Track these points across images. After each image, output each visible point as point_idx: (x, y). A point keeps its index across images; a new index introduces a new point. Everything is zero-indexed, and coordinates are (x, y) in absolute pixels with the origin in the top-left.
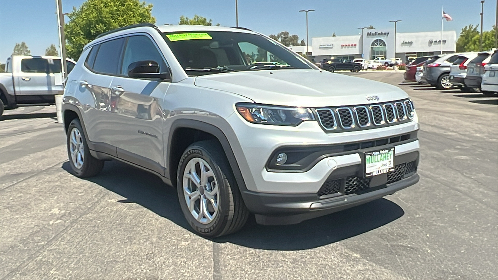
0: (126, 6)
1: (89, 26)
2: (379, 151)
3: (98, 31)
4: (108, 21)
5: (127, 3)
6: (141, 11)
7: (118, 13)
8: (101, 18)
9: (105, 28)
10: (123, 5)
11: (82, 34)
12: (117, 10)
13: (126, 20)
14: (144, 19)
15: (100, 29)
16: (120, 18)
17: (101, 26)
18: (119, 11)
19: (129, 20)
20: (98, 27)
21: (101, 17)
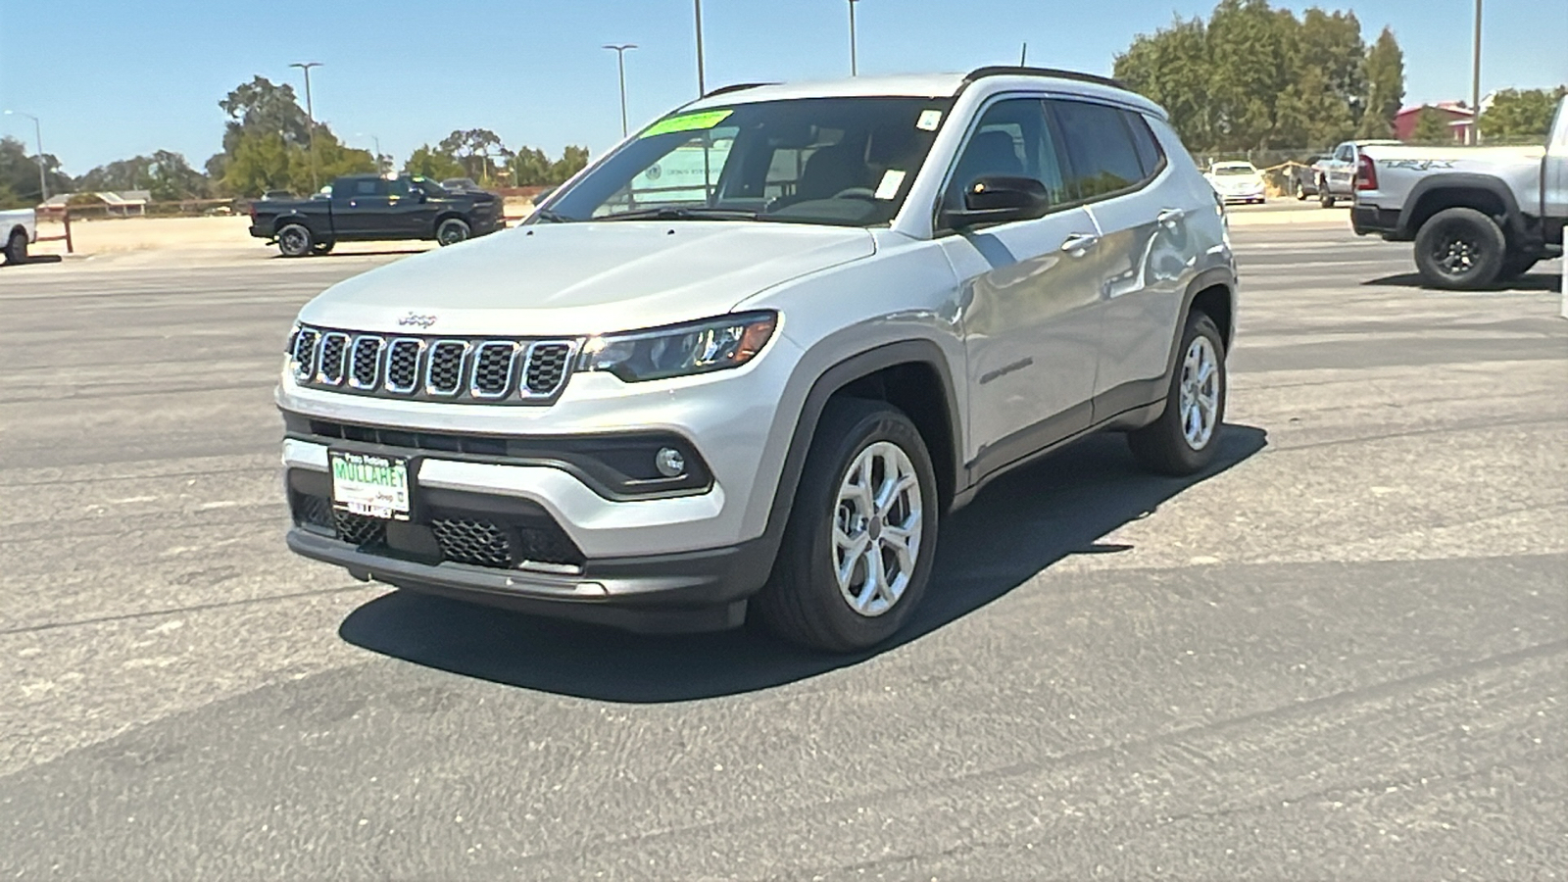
2: (361, 455)
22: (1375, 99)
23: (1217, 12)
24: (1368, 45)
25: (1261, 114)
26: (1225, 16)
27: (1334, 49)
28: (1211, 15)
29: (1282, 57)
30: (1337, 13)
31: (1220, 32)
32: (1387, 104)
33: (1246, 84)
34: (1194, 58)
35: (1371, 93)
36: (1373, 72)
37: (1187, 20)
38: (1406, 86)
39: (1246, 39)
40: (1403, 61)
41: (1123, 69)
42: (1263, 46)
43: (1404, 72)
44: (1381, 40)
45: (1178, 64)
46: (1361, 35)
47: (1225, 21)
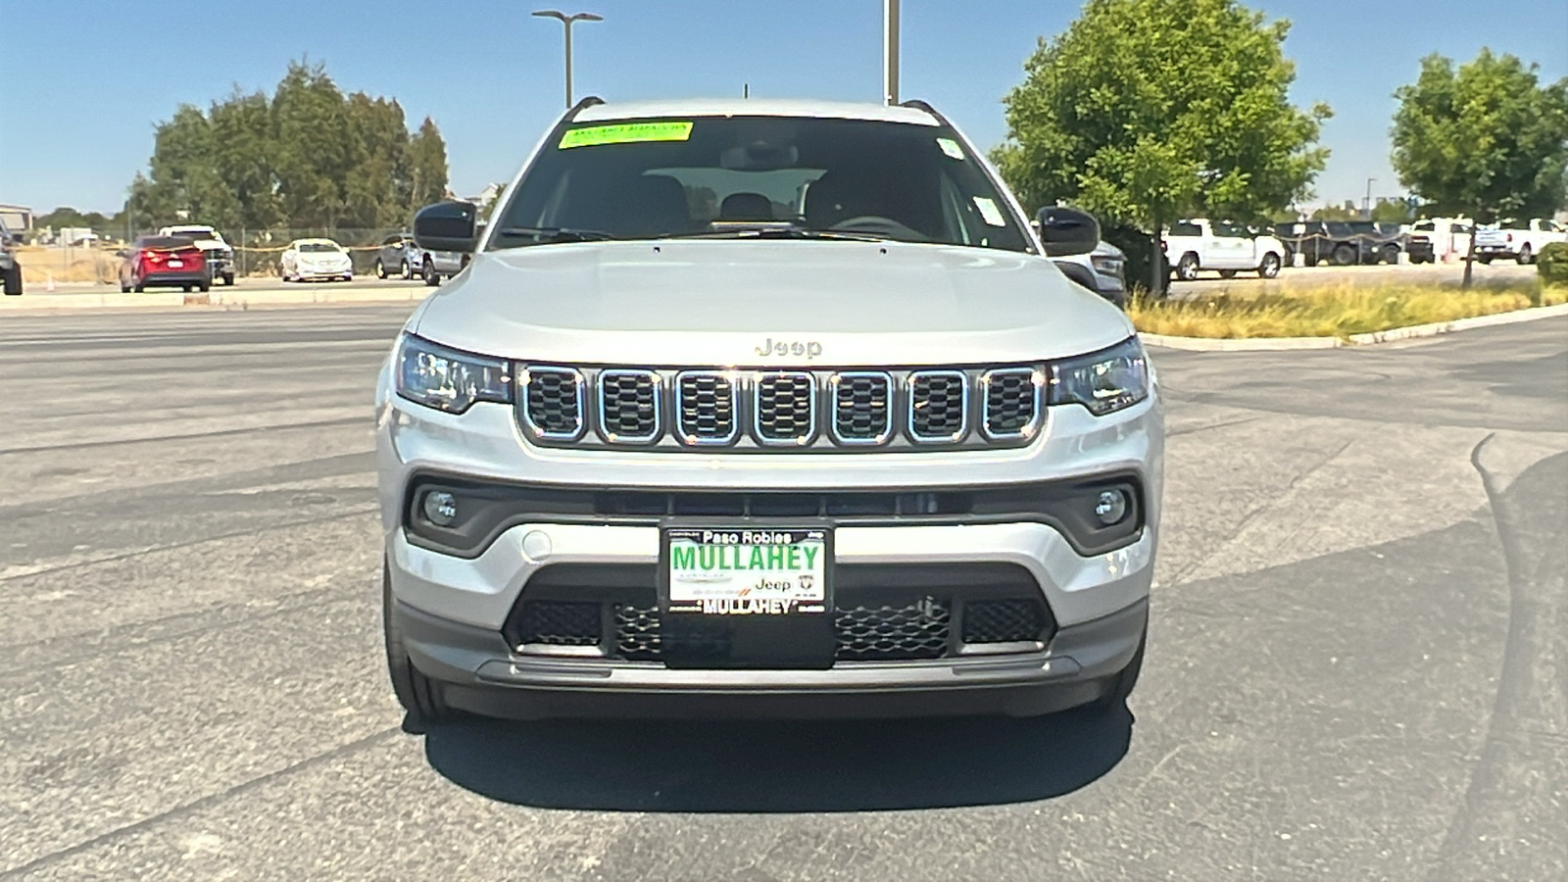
0: (1190, 29)
1: (1073, 92)
3: (1096, 107)
4: (1130, 77)
5: (1195, 19)
6: (1246, 42)
7: (1163, 50)
8: (1106, 69)
9: (1116, 98)
10: (1183, 26)
11: (1050, 119)
12: (1162, 42)
13: (1187, 72)
14: (1252, 66)
15: (1101, 103)
16: (1168, 67)
17: (1106, 92)
18: (1168, 44)
19: (1195, 73)
20: (1095, 94)
21: (1107, 63)
22: (422, 184)
23: (280, 87)
24: (410, 133)
25: (331, 193)
26: (290, 92)
27: (380, 134)
28: (276, 89)
29: (349, 138)
30: (381, 101)
31: (285, 107)
32: (432, 190)
33: (315, 162)
34: (260, 133)
35: (416, 178)
36: (419, 159)
37: (249, 92)
38: (449, 174)
39: (315, 117)
40: (446, 150)
41: (167, 139)
42: (330, 125)
43: (447, 161)
44: (422, 129)
45: (244, 136)
46: (405, 123)
47: (290, 97)
